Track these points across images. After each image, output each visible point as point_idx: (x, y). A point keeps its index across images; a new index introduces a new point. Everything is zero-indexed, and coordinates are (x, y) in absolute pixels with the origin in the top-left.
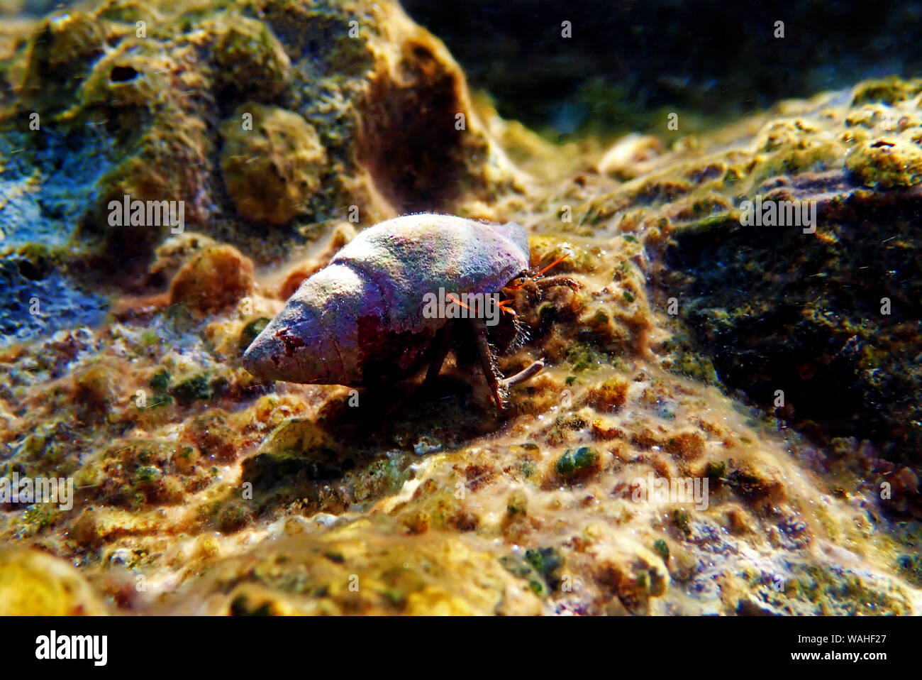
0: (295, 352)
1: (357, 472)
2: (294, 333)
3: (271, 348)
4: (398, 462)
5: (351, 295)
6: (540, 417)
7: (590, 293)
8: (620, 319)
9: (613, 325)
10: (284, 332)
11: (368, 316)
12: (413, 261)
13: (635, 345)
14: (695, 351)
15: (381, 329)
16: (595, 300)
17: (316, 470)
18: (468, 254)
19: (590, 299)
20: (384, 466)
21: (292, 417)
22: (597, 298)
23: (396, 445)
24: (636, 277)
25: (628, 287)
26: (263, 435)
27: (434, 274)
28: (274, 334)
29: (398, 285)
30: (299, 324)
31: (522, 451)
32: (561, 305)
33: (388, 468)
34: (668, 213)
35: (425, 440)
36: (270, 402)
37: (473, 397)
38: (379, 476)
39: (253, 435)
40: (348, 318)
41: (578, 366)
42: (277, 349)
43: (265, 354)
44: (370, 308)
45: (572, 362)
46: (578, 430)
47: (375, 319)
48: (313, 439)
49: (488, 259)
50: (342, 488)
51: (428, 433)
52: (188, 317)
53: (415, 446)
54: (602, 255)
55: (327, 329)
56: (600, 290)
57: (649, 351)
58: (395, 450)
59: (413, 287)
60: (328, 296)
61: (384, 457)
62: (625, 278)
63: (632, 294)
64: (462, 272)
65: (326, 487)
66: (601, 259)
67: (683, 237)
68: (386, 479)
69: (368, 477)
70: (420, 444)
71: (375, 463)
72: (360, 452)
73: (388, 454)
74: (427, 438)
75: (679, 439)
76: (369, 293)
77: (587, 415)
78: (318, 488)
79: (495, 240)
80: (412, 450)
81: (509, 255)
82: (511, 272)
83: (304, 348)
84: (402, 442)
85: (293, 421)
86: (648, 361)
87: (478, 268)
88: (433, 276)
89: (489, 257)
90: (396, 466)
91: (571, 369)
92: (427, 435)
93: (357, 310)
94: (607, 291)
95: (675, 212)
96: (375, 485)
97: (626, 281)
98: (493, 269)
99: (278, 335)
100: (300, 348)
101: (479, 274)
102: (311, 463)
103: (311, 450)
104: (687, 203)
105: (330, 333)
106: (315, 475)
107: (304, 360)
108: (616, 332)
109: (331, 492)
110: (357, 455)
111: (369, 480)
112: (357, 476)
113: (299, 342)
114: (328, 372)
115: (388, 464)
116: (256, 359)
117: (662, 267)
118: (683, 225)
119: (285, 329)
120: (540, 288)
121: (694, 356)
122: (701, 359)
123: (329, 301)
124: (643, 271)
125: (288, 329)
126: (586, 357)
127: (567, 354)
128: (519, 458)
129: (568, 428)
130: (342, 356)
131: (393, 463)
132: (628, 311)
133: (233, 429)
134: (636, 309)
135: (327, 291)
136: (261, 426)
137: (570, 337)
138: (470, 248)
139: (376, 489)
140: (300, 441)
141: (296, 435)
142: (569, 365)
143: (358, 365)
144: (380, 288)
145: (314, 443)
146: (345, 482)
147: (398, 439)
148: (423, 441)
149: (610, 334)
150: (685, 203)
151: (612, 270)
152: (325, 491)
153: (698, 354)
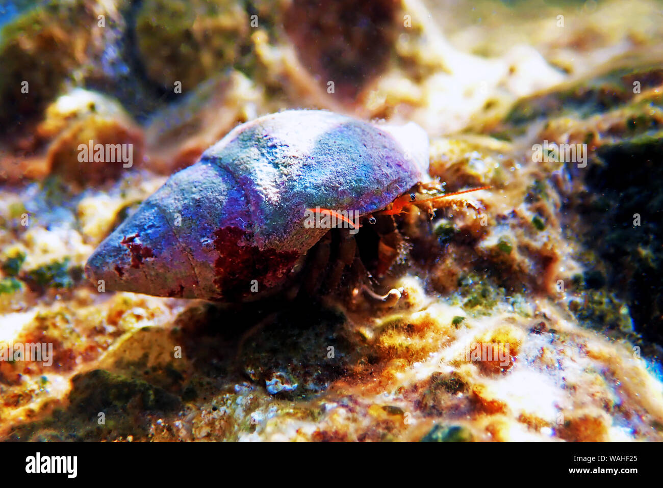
0: (143, 264)
1: (198, 404)
2: (143, 241)
3: (115, 256)
4: (244, 402)
5: (211, 202)
6: (416, 364)
7: (495, 215)
8: (525, 249)
9: (517, 256)
10: (132, 239)
11: (229, 229)
12: (285, 167)
13: (540, 282)
14: (610, 291)
15: (243, 244)
16: (499, 224)
17: (152, 397)
18: (350, 163)
19: (494, 222)
20: (229, 402)
21: (145, 323)
22: (502, 222)
23: (247, 378)
24: (551, 201)
25: (540, 211)
26: (110, 341)
27: (308, 185)
28: (121, 240)
29: (266, 195)
30: (149, 231)
31: (384, 415)
32: (459, 225)
33: (233, 406)
34: (598, 127)
35: (280, 377)
36: (125, 302)
37: (342, 329)
38: (222, 413)
39: (100, 339)
40: (205, 229)
41: (470, 301)
42: (122, 259)
43: (108, 263)
44: (231, 219)
45: (464, 295)
46: (455, 393)
47: (237, 232)
48: (160, 354)
49: (373, 170)
50: (178, 423)
51: (284, 368)
52: (63, 189)
53: (268, 382)
54: (516, 169)
55: (181, 240)
56: (506, 212)
57: (556, 288)
58: (245, 383)
59: (282, 198)
60: (186, 201)
61: (232, 391)
62: (538, 200)
63: (542, 220)
64: (340, 184)
65: (160, 421)
66: (514, 174)
67: (613, 156)
68: (230, 417)
69: (210, 413)
70: (274, 380)
71: (220, 397)
72: (207, 379)
73: (237, 387)
74: (283, 374)
75: (576, 423)
76: (233, 201)
77: (469, 374)
78: (150, 423)
79: (385, 147)
80: (264, 386)
81: (400, 166)
82: (401, 186)
83: (152, 259)
84: (254, 375)
85: (145, 330)
86: (552, 298)
87: (360, 180)
88: (306, 187)
89: (376, 168)
90: (242, 405)
91: (461, 304)
92: (283, 371)
93: (217, 220)
94: (514, 214)
95: (606, 126)
96: (217, 423)
97: (538, 204)
98: (379, 182)
99: (124, 242)
100: (148, 259)
101: (361, 188)
102: (148, 389)
103: (154, 369)
104: (621, 116)
105: (184, 245)
106: (150, 403)
107: (153, 273)
108: (519, 265)
109: (164, 426)
110: (201, 385)
111: (211, 416)
112: (199, 409)
113: (148, 253)
114: (182, 288)
115: (234, 400)
116: (98, 268)
117: (583, 188)
118: (612, 141)
119: (133, 235)
120: (434, 207)
121: (608, 297)
122: (616, 301)
123: (186, 207)
124: (561, 193)
125: (138, 236)
126: (480, 291)
127: (460, 284)
128: (378, 425)
129: (443, 390)
130: (197, 271)
131: (239, 400)
132: (535, 240)
133: (78, 330)
134: (545, 240)
135: (186, 195)
136: (111, 329)
137: (465, 265)
138: (354, 156)
139: (218, 428)
140: (146, 356)
141: (143, 348)
142: (459, 298)
143: (215, 282)
144: (246, 196)
145: (160, 360)
146: (184, 415)
147: (250, 371)
148: (277, 377)
149: (511, 266)
150: (619, 115)
151: (524, 189)
152: (158, 425)
153: (612, 295)
